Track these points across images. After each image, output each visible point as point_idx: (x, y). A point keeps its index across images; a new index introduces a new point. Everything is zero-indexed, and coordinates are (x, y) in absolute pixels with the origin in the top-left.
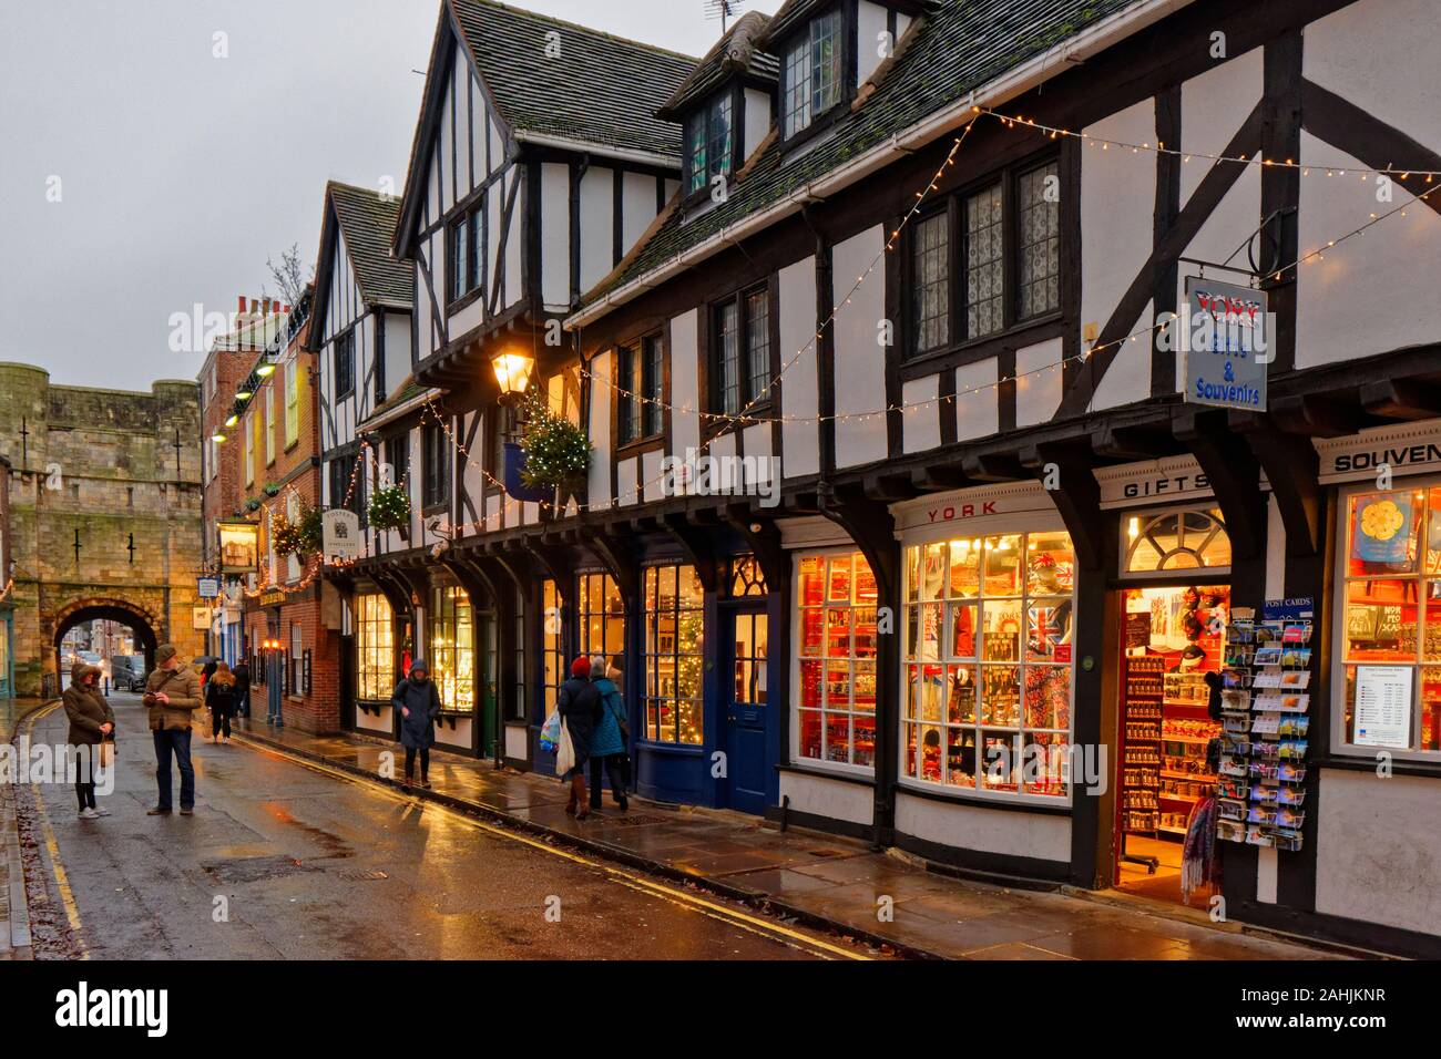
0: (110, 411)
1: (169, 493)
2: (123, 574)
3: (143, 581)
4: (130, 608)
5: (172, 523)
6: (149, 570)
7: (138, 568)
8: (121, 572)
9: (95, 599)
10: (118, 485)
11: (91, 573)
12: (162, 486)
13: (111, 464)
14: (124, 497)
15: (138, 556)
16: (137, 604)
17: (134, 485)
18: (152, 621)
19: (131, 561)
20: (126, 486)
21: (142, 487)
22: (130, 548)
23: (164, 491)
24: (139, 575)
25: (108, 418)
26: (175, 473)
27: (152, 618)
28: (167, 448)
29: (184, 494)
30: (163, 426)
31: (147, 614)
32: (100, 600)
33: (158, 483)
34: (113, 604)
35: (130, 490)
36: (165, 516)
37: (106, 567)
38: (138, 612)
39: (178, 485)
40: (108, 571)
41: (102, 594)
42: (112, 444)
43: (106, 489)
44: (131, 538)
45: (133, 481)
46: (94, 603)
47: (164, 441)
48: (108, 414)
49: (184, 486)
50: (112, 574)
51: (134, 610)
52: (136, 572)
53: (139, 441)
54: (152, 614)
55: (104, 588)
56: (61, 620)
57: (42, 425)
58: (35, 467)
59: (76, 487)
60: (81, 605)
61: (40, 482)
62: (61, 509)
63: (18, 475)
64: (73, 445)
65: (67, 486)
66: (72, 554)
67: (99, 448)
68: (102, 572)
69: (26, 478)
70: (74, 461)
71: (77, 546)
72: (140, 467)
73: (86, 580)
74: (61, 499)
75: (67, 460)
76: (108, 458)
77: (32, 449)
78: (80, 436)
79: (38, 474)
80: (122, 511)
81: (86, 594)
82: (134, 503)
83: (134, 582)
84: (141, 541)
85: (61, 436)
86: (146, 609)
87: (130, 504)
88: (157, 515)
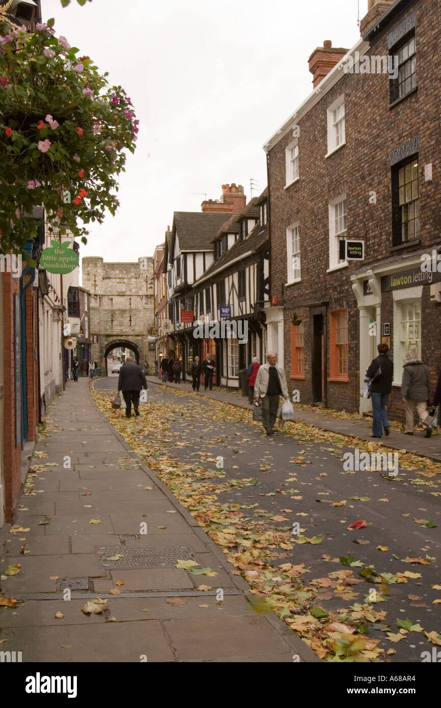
0: (123, 270)
1: (144, 299)
2: (128, 331)
3: (134, 333)
4: (130, 343)
5: (144, 310)
6: (137, 328)
7: (133, 328)
8: (126, 330)
10: (126, 297)
11: (117, 330)
12: (141, 297)
13: (124, 290)
14: (128, 302)
15: (133, 324)
16: (133, 342)
17: (131, 297)
18: (138, 348)
19: (130, 325)
20: (129, 297)
21: (134, 297)
22: (130, 320)
23: (142, 299)
24: (134, 330)
25: (123, 273)
26: (146, 291)
28: (143, 282)
29: (149, 299)
30: (141, 274)
31: (136, 345)
32: (119, 340)
34: (125, 342)
35: (130, 299)
36: (142, 308)
37: (122, 328)
38: (133, 345)
39: (147, 296)
41: (122, 338)
42: (125, 282)
43: (122, 299)
44: (130, 317)
45: (131, 295)
46: (118, 341)
47: (141, 280)
49: (149, 296)
50: (124, 330)
52: (132, 330)
53: (133, 281)
54: (138, 345)
55: (121, 336)
56: (107, 348)
57: (101, 278)
58: (98, 293)
59: (112, 299)
60: (113, 343)
61: (100, 298)
62: (107, 308)
63: (92, 296)
64: (111, 284)
65: (109, 299)
66: (110, 324)
67: (120, 284)
68: (121, 330)
69: (95, 297)
70: (111, 289)
71: (112, 320)
72: (134, 290)
73: (115, 333)
74: (107, 304)
75: (109, 289)
76: (123, 288)
77: (97, 286)
78: (114, 280)
79: (99, 295)
80: (128, 307)
81: (115, 338)
82: (132, 304)
83: (132, 333)
84: (134, 317)
85: (107, 281)
86: (136, 343)
87: (130, 304)
88: (140, 308)
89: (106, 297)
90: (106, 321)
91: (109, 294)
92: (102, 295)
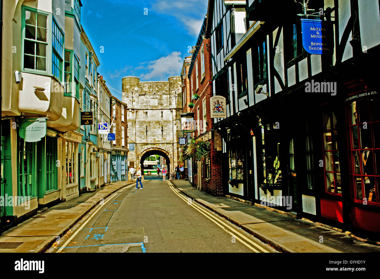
0: (156, 88)
2: (160, 140)
3: (166, 141)
4: (162, 150)
5: (174, 122)
6: (168, 137)
7: (164, 137)
8: (159, 139)
9: (152, 148)
10: (159, 111)
11: (150, 140)
12: (171, 110)
13: (157, 105)
14: (160, 115)
15: (164, 134)
16: (164, 149)
17: (163, 111)
18: (169, 154)
19: (162, 135)
20: (161, 111)
21: (166, 111)
22: (162, 131)
23: (172, 112)
24: (165, 139)
25: (156, 90)
26: (175, 105)
27: (168, 153)
28: (172, 98)
29: (178, 112)
30: (171, 91)
31: (167, 152)
33: (170, 109)
34: (157, 149)
35: (162, 112)
36: (172, 120)
37: (155, 138)
38: (164, 152)
39: (176, 109)
40: (155, 139)
41: (155, 146)
42: (157, 98)
43: (155, 112)
44: (162, 127)
45: (163, 109)
46: (151, 149)
47: (171, 96)
48: (156, 89)
49: (178, 110)
50: (157, 139)
51: (163, 151)
53: (164, 97)
54: (168, 152)
55: (154, 144)
56: (142, 155)
57: (137, 94)
58: (135, 108)
59: (147, 112)
60: (148, 150)
61: (136, 112)
62: (142, 120)
63: (130, 110)
64: (146, 100)
65: (144, 113)
66: (145, 134)
67: (153, 100)
68: (154, 139)
69: (133, 111)
70: (146, 105)
71: (147, 131)
72: (165, 105)
73: (149, 142)
74: (142, 117)
75: (144, 104)
76: (155, 102)
77: (134, 101)
78: (148, 96)
79: (136, 109)
80: (160, 119)
81: (150, 146)
82: (163, 116)
83: (163, 142)
84: (165, 128)
85: (142, 97)
86: (167, 150)
87: (162, 117)
88: (170, 119)
89: (142, 110)
90: (141, 132)
91: (144, 108)
92: (138, 110)
